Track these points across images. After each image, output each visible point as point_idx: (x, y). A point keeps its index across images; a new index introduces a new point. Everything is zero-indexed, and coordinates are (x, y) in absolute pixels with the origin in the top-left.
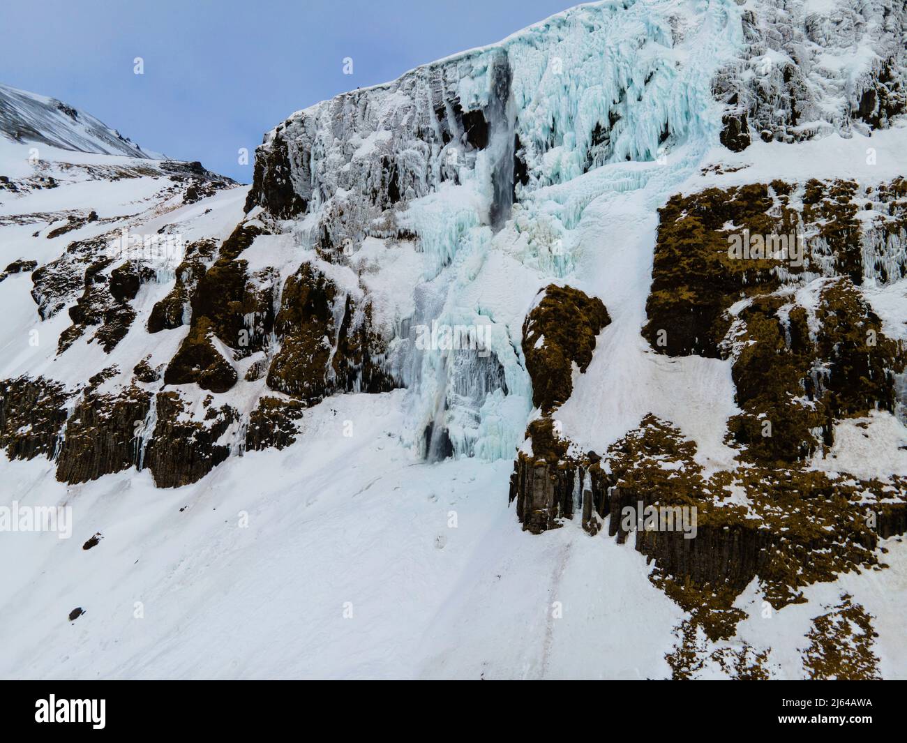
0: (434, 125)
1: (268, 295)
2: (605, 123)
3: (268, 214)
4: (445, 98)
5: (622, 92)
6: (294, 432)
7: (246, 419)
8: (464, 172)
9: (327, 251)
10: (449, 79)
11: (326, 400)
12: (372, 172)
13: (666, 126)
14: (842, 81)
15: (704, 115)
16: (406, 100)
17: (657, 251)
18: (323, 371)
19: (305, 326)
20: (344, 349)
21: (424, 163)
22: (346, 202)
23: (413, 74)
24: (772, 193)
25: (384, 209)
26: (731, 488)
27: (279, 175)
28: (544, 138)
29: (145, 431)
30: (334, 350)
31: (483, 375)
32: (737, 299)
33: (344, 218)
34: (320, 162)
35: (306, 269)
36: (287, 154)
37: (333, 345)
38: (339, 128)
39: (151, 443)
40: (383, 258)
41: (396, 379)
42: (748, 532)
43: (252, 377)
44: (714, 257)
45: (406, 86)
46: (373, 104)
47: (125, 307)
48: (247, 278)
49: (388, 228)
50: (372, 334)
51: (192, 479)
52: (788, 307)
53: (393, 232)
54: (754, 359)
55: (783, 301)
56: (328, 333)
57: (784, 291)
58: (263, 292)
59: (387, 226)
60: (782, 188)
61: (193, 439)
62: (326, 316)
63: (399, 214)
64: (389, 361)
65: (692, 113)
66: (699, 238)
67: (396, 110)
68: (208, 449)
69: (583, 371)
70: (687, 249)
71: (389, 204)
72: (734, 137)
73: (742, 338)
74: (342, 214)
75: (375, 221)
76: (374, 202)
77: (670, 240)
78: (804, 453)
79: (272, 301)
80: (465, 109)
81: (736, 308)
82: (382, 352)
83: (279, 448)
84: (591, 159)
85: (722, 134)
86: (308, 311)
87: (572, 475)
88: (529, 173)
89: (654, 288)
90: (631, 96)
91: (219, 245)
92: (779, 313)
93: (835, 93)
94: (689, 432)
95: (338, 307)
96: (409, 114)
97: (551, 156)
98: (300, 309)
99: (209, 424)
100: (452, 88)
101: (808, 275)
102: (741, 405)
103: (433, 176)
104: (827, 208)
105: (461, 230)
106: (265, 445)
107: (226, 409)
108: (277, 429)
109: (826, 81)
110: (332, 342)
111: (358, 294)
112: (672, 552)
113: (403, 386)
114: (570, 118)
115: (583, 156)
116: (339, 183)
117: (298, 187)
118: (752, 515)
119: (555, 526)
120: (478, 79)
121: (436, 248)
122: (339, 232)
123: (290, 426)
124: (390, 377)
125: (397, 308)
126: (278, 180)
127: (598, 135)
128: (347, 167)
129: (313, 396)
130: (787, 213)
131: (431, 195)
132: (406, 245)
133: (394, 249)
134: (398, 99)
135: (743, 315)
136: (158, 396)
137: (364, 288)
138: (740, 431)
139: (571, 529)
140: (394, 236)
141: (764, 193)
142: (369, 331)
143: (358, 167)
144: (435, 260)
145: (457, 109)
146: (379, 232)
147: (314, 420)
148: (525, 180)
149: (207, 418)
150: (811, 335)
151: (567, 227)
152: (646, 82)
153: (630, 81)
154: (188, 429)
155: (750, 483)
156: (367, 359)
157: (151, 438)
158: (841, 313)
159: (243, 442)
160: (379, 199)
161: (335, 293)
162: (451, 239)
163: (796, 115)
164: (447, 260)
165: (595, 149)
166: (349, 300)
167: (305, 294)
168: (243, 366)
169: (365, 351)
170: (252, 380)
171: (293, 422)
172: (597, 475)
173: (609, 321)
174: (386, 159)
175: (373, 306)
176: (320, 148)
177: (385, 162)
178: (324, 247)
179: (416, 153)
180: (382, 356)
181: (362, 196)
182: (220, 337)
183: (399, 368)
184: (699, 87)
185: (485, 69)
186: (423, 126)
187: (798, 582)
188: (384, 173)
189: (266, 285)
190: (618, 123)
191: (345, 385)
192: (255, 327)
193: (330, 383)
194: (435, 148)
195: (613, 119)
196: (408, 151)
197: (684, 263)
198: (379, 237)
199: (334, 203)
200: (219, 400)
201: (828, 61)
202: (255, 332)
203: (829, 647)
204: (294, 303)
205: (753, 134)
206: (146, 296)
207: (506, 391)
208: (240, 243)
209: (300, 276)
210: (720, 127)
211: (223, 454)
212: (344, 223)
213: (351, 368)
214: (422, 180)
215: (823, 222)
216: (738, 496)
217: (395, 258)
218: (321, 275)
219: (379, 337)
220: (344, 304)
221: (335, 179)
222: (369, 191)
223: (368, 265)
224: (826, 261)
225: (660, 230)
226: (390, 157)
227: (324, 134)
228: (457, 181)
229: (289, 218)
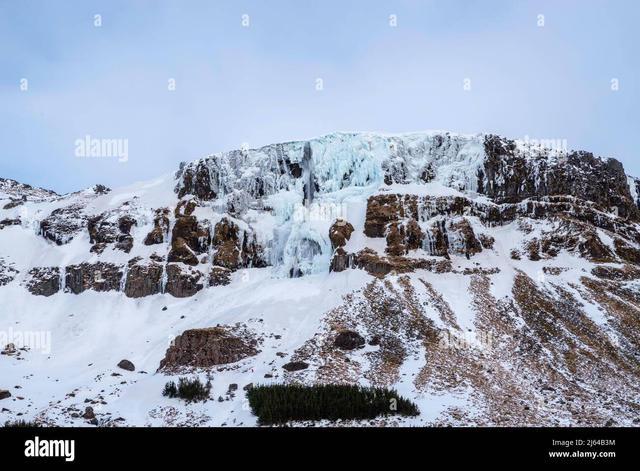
0: (278, 167)
1: (208, 230)
2: (348, 173)
3: (198, 198)
4: (283, 157)
5: (354, 163)
6: (229, 280)
7: (207, 275)
8: (290, 186)
9: (233, 214)
10: (284, 150)
11: (238, 271)
12: (251, 183)
13: (369, 176)
14: (417, 168)
15: (380, 174)
16: (266, 156)
17: (367, 210)
18: (237, 259)
19: (228, 242)
20: (245, 250)
21: (274, 181)
22: (240, 194)
23: (269, 146)
24: (397, 197)
25: (256, 198)
28: (325, 176)
29: (164, 279)
30: (241, 252)
31: (312, 250)
32: (388, 223)
33: (239, 201)
34: (225, 178)
35: (224, 220)
36: (209, 173)
37: (240, 250)
38: (234, 164)
39: (168, 284)
40: (258, 217)
41: (268, 263)
42: (389, 265)
43: (204, 262)
44: (382, 212)
45: (266, 150)
46: (249, 156)
47: (129, 235)
48: (198, 223)
50: (257, 245)
51: (190, 295)
52: (400, 225)
53: (262, 208)
54: (391, 235)
55: (399, 224)
56: (237, 245)
57: (399, 221)
58: (206, 228)
59: (259, 205)
60: (400, 196)
61: (189, 281)
62: (236, 238)
63: (264, 201)
64: (265, 256)
65: (376, 173)
66: (379, 207)
67: (261, 159)
68: (195, 285)
69: (348, 240)
70: (375, 210)
71: (259, 196)
72: (388, 181)
73: (389, 231)
74: (238, 199)
75: (253, 203)
76: (252, 195)
77: (371, 207)
78: (401, 254)
79: (209, 233)
80: (292, 162)
81: (388, 225)
82: (262, 252)
83: (224, 285)
84: (343, 184)
85: (385, 180)
86: (229, 236)
87: (349, 258)
88: (320, 188)
89: (366, 220)
90: (357, 165)
91: (172, 211)
92: (398, 226)
93: (415, 171)
94: (376, 250)
95: (240, 235)
96: (268, 162)
97: (328, 183)
98: (225, 235)
99: (194, 276)
100: (286, 153)
101: (405, 218)
102: (388, 246)
103: (277, 187)
104: (410, 202)
106: (217, 285)
107: (198, 272)
108: (221, 279)
109: (413, 168)
110: (240, 249)
111: (249, 231)
112: (372, 269)
113: (270, 265)
114: (336, 170)
115: (340, 183)
116: (235, 187)
117: (213, 187)
118: (389, 263)
119: (345, 269)
120: (297, 152)
121: (283, 213)
122: (237, 207)
123: (227, 278)
124: (265, 262)
125: (267, 236)
126: (204, 183)
127: (345, 177)
129: (235, 267)
130: (401, 202)
131: (277, 194)
132: (267, 213)
133: (262, 214)
134: (263, 155)
135: (389, 227)
136: (166, 267)
137: (251, 228)
138: (387, 251)
139: (350, 269)
140: (262, 209)
141: (395, 197)
142: (256, 244)
143: (245, 181)
144: (282, 219)
145: (288, 162)
146: (255, 207)
147: (235, 277)
148: (318, 190)
149: (192, 274)
150: (405, 231)
152: (362, 161)
153: (357, 160)
154: (186, 277)
155: (389, 259)
156: (256, 255)
157: (167, 282)
158: (412, 226)
159: (208, 283)
160: (254, 194)
161: (239, 230)
162: (290, 210)
163: (405, 177)
164: (287, 218)
165: (345, 181)
166: (245, 233)
167: (227, 230)
168: (200, 258)
169: (255, 252)
172: (355, 257)
173: (354, 231)
174: (258, 178)
175: (256, 235)
176: (225, 172)
177: (258, 180)
178: (231, 212)
179: (271, 177)
180: (262, 254)
181: (247, 193)
182: (188, 246)
183: (269, 258)
184: (378, 165)
185: (300, 148)
186: (274, 167)
187: (397, 273)
188: (257, 184)
189: (206, 226)
190: (352, 173)
191: (245, 265)
192: (203, 242)
193: (240, 264)
194: (278, 176)
196: (268, 176)
197: (374, 213)
198: (255, 209)
199: (234, 195)
200: (194, 268)
201: (414, 162)
202: (203, 245)
203: (402, 280)
204: (222, 233)
205: (393, 181)
207: (321, 253)
208: (191, 208)
209: (223, 223)
210: (384, 178)
211: (200, 287)
212: (239, 203)
213: (249, 258)
214: (273, 188)
215: (410, 205)
216: (386, 260)
217: (263, 218)
218: (232, 223)
219: (260, 246)
220: (243, 234)
221: (233, 185)
222: (250, 191)
223: (252, 220)
224: (410, 215)
225: (368, 205)
226: (260, 178)
227: (227, 166)
228: (287, 189)
229: (207, 200)
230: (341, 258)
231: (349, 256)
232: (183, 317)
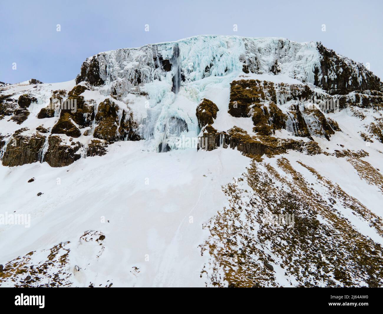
0: (153, 62)
1: (93, 108)
2: (209, 66)
3: (89, 84)
4: (157, 55)
5: (214, 58)
6: (106, 151)
7: (86, 146)
8: (162, 77)
9: (115, 96)
10: (158, 49)
11: (115, 143)
12: (132, 74)
13: (227, 67)
14: (267, 63)
15: (238, 65)
16: (144, 54)
17: (231, 92)
18: (115, 133)
19: (108, 118)
20: (123, 125)
21: (150, 73)
22: (122, 82)
23: (147, 46)
24: (256, 82)
25: (135, 85)
26: (257, 138)
27: (95, 71)
28: (190, 69)
29: (45, 149)
30: (119, 127)
31: (179, 127)
32: (251, 104)
33: (121, 86)
34: (111, 69)
35: (107, 100)
36: (99, 65)
37: (118, 125)
38: (119, 59)
39: (47, 153)
40: (135, 100)
41: (141, 137)
42: (262, 145)
43: (86, 134)
44: (246, 94)
45: (144, 49)
46: (131, 54)
47: (26, 109)
48: (84, 102)
49: (137, 91)
50: (133, 122)
52: (263, 106)
53: (139, 92)
54: (257, 115)
55: (261, 105)
56: (116, 121)
57: (261, 103)
58: (91, 107)
59: (137, 90)
60: (259, 82)
61: (67, 151)
62: (115, 116)
63: (141, 87)
64: (139, 131)
65: (234, 64)
66: (242, 90)
67: (140, 56)
68: (73, 155)
69: (215, 119)
70: (239, 92)
71: (137, 84)
72: (245, 70)
73: (254, 112)
74: (120, 85)
75: (132, 89)
76: (132, 83)
77: (234, 90)
78: (270, 134)
79: (94, 110)
80: (164, 59)
81: (251, 106)
82: (137, 128)
83: (100, 155)
84: (204, 76)
85: (243, 69)
86: (109, 114)
87: (220, 136)
88: (185, 78)
89: (230, 101)
90: (217, 59)
91: (68, 92)
92: (261, 107)
93: (266, 65)
94: (244, 129)
95: (120, 113)
96: (145, 58)
97: (192, 74)
98: (106, 113)
99: (73, 147)
100: (159, 52)
101: (266, 100)
102: (255, 125)
103: (152, 77)
104: (268, 87)
105: (164, 92)
106: (94, 155)
107: (78, 143)
108: (99, 150)
109: (264, 63)
110: (118, 124)
111: (127, 110)
112: (246, 149)
113: (143, 139)
114: (199, 64)
115: (202, 75)
116: (118, 76)
117: (102, 76)
118: (262, 143)
119: (215, 148)
120: (168, 51)
121: (155, 97)
122: (119, 91)
123: (104, 149)
124: (139, 136)
125: (141, 115)
126: (94, 73)
127: (207, 69)
128: (122, 71)
129: (112, 140)
130: (260, 87)
131: (151, 83)
132: (143, 97)
133: (139, 97)
134: (142, 53)
135: (253, 107)
136: (49, 138)
137: (129, 108)
138: (256, 130)
139: (221, 148)
140: (139, 94)
141: (255, 82)
142: (132, 121)
143: (126, 72)
144: (154, 101)
145: (161, 59)
146: (134, 92)
147: (112, 148)
148: (184, 80)
149: (72, 145)
150: (269, 112)
151: (200, 91)
152: (221, 56)
153: (216, 55)
154: (65, 148)
155: (260, 138)
156: (131, 130)
157: (47, 151)
158: (274, 108)
159: (86, 154)
160: (134, 82)
161: (118, 109)
162: (161, 95)
163: (258, 68)
164: (159, 101)
165: (206, 73)
166: (124, 111)
167: (108, 108)
168: (83, 131)
169: (130, 127)
170: (86, 135)
171: (105, 148)
172: (226, 135)
173: (219, 110)
174: (137, 70)
175: (133, 114)
176: (111, 64)
177: (136, 71)
178: (113, 94)
179: (147, 69)
180: (137, 129)
181: (127, 81)
182: (74, 120)
183: (143, 133)
184: (236, 58)
185: (171, 48)
186: (150, 62)
187: (273, 155)
188: (136, 74)
189: (92, 105)
190: (212, 67)
191: (122, 138)
192: (87, 118)
193: (118, 137)
194: (153, 69)
195: (211, 65)
196: (145, 69)
197: (238, 95)
198: (134, 94)
199: (117, 82)
200: (75, 140)
201: (263, 58)
202: (87, 120)
203: (281, 162)
204: (104, 111)
205: (249, 70)
206: (33, 108)
207: (188, 131)
208: (80, 90)
209: (105, 103)
210: (242, 68)
211: (78, 157)
212: (121, 88)
213: (125, 132)
214: (149, 78)
215: (268, 89)
216: (258, 140)
217: (139, 101)
218: (113, 103)
219: (135, 123)
220: (122, 113)
221: (117, 74)
222: (130, 79)
223: (130, 101)
224: (270, 98)
225: (231, 88)
226: (138, 70)
227: (114, 60)
228: (160, 80)
229: (97, 86)
230: (211, 136)
231: (219, 134)
232: (39, 194)
